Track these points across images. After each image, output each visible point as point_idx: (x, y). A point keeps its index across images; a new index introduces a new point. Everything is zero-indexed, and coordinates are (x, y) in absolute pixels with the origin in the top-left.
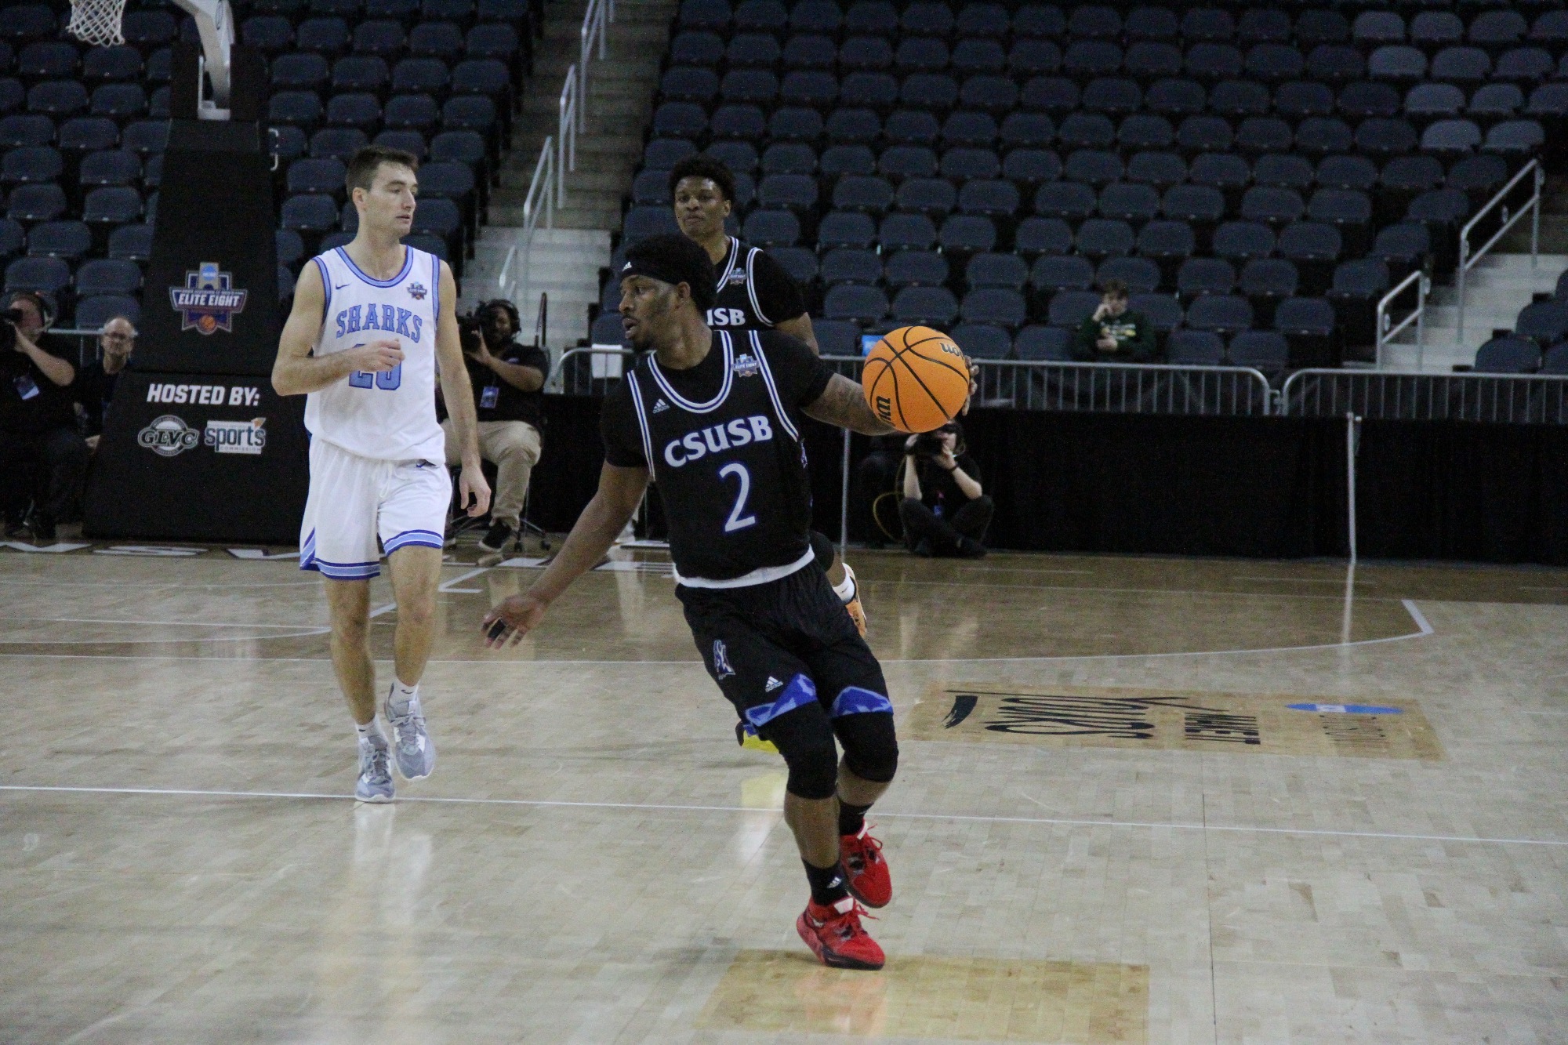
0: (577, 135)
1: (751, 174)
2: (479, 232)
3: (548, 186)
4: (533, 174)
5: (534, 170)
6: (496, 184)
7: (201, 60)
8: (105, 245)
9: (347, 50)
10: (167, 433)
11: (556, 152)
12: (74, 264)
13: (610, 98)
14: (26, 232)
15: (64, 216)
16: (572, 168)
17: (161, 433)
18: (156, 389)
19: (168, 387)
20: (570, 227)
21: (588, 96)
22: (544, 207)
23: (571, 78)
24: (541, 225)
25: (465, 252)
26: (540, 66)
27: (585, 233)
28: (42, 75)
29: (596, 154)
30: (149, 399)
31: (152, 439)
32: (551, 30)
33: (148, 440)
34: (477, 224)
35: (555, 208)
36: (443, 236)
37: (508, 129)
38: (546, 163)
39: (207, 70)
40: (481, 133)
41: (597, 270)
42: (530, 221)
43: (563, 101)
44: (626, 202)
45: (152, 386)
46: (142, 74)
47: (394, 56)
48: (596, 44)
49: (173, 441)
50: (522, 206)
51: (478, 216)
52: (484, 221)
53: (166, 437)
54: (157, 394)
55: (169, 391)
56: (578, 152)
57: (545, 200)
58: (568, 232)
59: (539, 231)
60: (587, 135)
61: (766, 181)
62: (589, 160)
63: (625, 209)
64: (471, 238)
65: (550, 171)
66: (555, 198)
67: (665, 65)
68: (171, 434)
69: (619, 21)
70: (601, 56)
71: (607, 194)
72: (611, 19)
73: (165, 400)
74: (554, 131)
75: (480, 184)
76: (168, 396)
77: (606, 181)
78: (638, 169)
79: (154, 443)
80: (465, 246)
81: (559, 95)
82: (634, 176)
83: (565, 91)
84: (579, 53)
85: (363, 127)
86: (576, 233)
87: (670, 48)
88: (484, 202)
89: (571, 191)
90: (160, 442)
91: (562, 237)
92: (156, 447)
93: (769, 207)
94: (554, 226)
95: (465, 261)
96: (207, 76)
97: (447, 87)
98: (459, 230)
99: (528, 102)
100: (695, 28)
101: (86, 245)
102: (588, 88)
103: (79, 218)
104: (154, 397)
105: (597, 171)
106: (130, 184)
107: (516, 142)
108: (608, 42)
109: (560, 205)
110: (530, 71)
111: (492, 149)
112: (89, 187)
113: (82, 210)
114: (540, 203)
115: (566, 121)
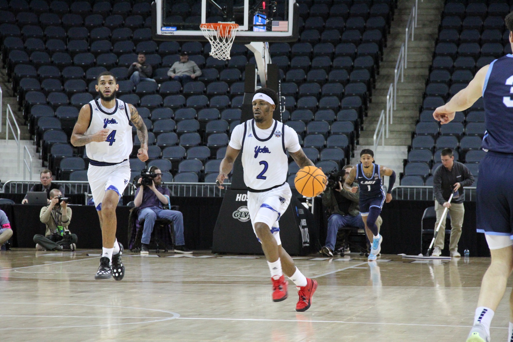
0: (393, 110)
1: (462, 123)
2: (356, 147)
3: (383, 130)
4: (377, 126)
5: (377, 124)
6: (362, 129)
7: (256, 70)
8: (215, 155)
9: (305, 81)
10: (243, 213)
11: (386, 117)
12: (204, 162)
13: (406, 96)
14: (186, 151)
15: (200, 145)
16: (391, 123)
17: (241, 213)
18: (239, 196)
19: (244, 195)
20: (391, 145)
21: (397, 96)
22: (381, 138)
23: (391, 89)
24: (380, 144)
25: (351, 155)
26: (378, 85)
27: (397, 147)
28: (192, 93)
29: (401, 118)
30: (237, 200)
31: (238, 215)
32: (383, 71)
33: (236, 216)
34: (355, 144)
35: (385, 138)
36: (343, 149)
37: (366, 109)
38: (382, 121)
39: (258, 74)
40: (356, 110)
41: (402, 161)
42: (376, 142)
43: (388, 97)
44: (413, 135)
45: (238, 195)
46: (228, 92)
47: (322, 83)
48: (400, 77)
49: (246, 216)
50: (373, 137)
51: (355, 141)
52: (358, 143)
53: (243, 214)
54: (240, 198)
55: (244, 196)
56: (393, 117)
57: (382, 135)
58: (390, 147)
59: (379, 147)
60: (397, 110)
61: (469, 125)
62: (398, 120)
63: (413, 137)
64: (353, 149)
65: (383, 123)
66: (385, 135)
67: (427, 84)
68: (245, 213)
69: (408, 68)
70: (402, 81)
71: (405, 132)
72: (406, 67)
73: (243, 200)
74: (385, 108)
75: (356, 129)
76: (244, 199)
77: (405, 127)
78: (418, 122)
79: (239, 217)
80: (351, 153)
81: (386, 96)
82: (416, 125)
83: (389, 93)
84: (394, 80)
85: (311, 109)
86: (394, 147)
87: (429, 77)
88: (358, 136)
89: (391, 132)
90: (241, 216)
91: (389, 149)
92: (239, 218)
93: (470, 135)
94: (385, 145)
95: (351, 158)
96: (258, 76)
97: (343, 94)
98: (348, 146)
99: (374, 99)
100: (439, 68)
101: (209, 155)
102: (397, 93)
103: (206, 145)
104: (238, 199)
105: (402, 123)
106: (225, 132)
107: (370, 113)
108: (404, 75)
109: (387, 137)
110: (374, 87)
111: (360, 117)
112: (209, 134)
113: (207, 142)
114: (380, 135)
115: (389, 104)
